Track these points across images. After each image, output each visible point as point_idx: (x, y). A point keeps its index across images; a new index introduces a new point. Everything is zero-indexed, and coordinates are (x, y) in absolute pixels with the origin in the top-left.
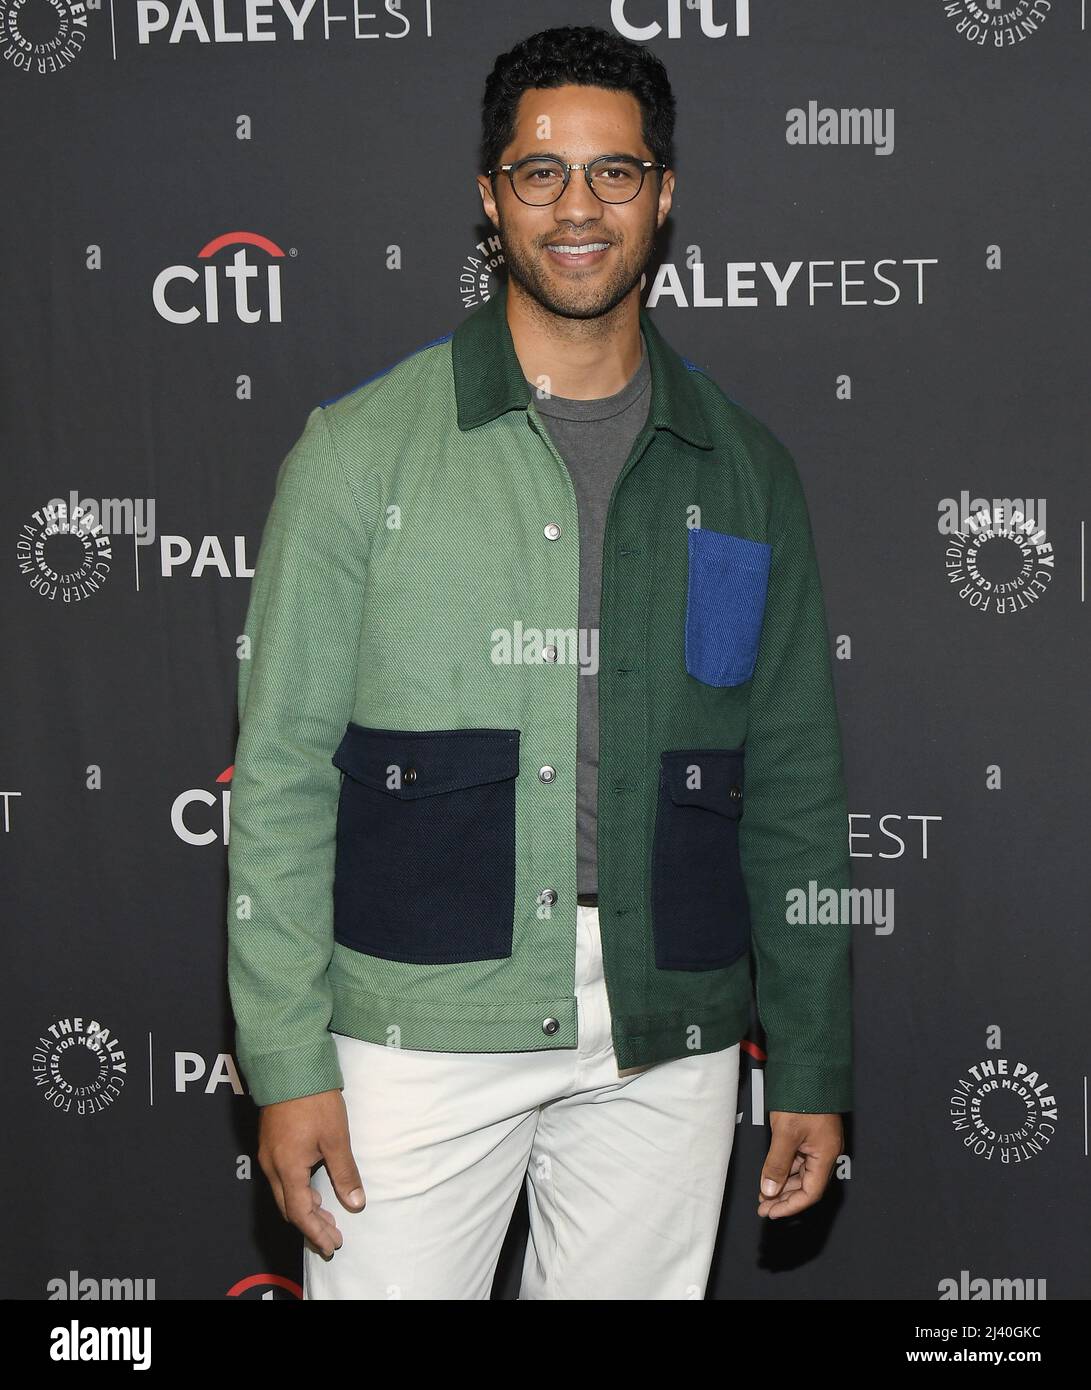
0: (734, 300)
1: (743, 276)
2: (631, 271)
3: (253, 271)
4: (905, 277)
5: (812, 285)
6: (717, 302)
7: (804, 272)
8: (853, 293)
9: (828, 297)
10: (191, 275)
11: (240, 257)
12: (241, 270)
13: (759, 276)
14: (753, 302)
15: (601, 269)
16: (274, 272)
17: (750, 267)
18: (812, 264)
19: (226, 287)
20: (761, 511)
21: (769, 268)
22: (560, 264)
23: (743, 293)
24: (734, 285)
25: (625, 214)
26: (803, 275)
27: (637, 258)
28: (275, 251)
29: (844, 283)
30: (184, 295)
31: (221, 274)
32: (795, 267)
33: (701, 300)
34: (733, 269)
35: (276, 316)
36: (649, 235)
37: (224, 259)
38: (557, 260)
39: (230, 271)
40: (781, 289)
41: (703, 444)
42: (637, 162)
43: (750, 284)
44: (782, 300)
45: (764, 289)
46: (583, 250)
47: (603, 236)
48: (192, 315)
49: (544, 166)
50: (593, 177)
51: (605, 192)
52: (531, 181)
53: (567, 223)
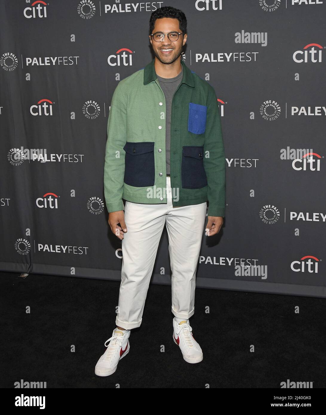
0: (219, 61)
1: (221, 56)
2: (177, 54)
3: (127, 56)
4: (252, 56)
5: (234, 57)
6: (216, 61)
7: (233, 55)
8: (242, 59)
9: (237, 60)
10: (115, 57)
11: (124, 53)
12: (124, 56)
13: (224, 56)
14: (223, 61)
15: (171, 54)
16: (131, 56)
17: (222, 54)
18: (234, 53)
19: (122, 59)
20: (205, 100)
21: (226, 54)
22: (163, 53)
23: (221, 59)
24: (219, 57)
25: (176, 43)
26: (232, 55)
27: (178, 52)
28: (131, 52)
29: (240, 57)
30: (113, 60)
31: (120, 56)
32: (231, 54)
33: (213, 61)
34: (219, 54)
35: (131, 64)
36: (181, 47)
37: (121, 53)
38: (162, 52)
39: (122, 56)
40: (228, 58)
41: (192, 86)
42: (178, 33)
43: (222, 57)
44: (228, 60)
45: (225, 58)
46: (168, 50)
47: (171, 48)
48: (115, 64)
49: (159, 34)
50: (169, 36)
51: (171, 39)
52: (157, 37)
53: (164, 45)
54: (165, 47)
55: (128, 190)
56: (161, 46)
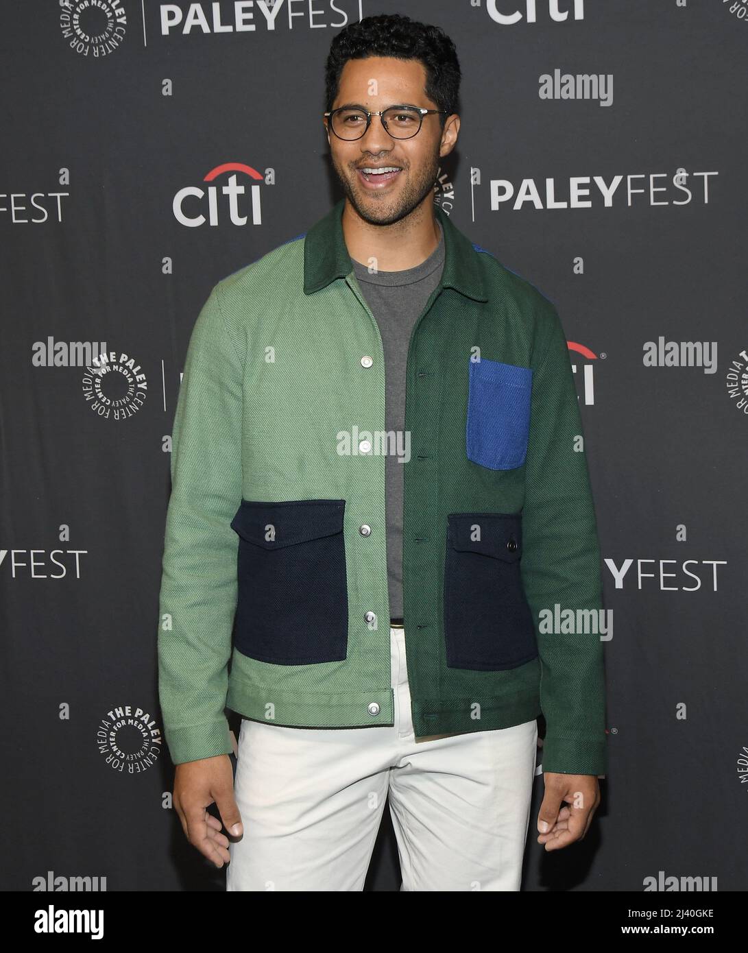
2: (416, 187)
15: (393, 189)
20: (526, 345)
27: (421, 178)
36: (430, 161)
41: (479, 298)
47: (394, 163)
49: (353, 113)
50: (388, 119)
51: (397, 131)
52: (347, 123)
53: (367, 153)
54: (371, 161)
55: (250, 678)
56: (358, 155)
